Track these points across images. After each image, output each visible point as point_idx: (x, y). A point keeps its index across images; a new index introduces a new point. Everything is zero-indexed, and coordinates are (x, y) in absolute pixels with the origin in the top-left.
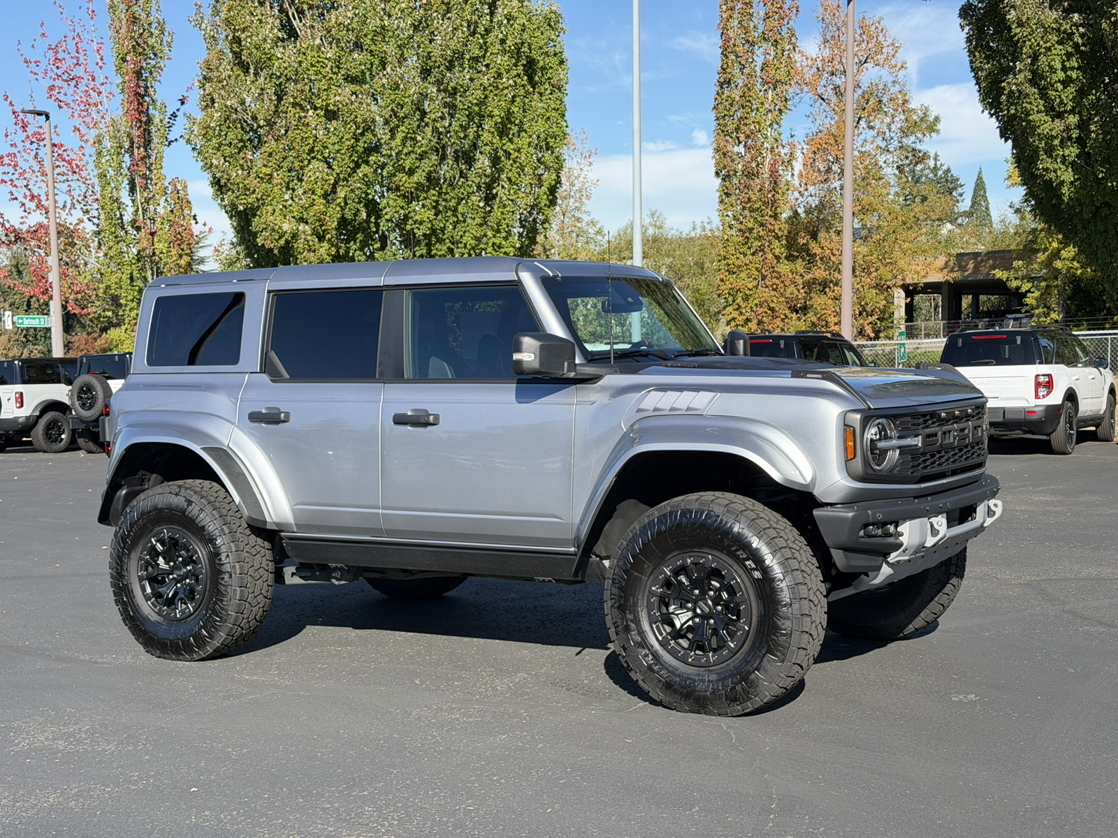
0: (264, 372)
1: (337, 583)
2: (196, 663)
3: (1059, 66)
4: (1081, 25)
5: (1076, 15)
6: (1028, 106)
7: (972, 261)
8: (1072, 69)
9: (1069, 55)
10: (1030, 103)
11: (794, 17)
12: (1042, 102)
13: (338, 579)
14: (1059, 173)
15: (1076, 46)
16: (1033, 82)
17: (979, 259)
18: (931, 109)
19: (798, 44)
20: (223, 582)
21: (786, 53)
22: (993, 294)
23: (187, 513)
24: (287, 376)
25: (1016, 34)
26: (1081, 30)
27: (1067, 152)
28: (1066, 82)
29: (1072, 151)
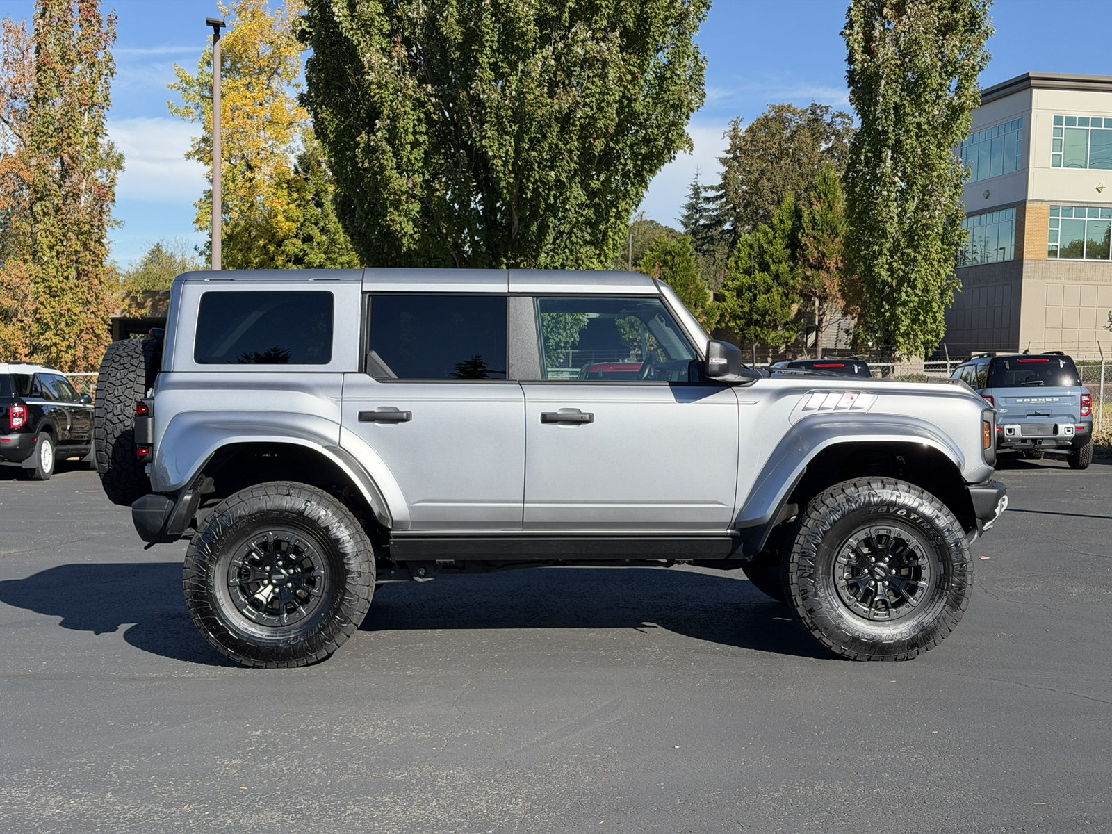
0: (365, 372)
1: (421, 580)
2: (306, 668)
3: (411, 130)
4: (435, 96)
5: (429, 86)
6: (385, 163)
7: (150, 299)
8: (421, 133)
9: (419, 120)
10: (387, 160)
11: (111, 43)
12: (394, 160)
13: (421, 577)
14: (403, 225)
15: (427, 114)
16: (390, 142)
17: (157, 297)
18: (116, 145)
19: (116, 70)
20: (351, 582)
21: (103, 77)
22: (139, 333)
23: (306, 514)
24: (394, 376)
25: (375, 94)
26: (433, 100)
27: (411, 207)
28: (415, 145)
29: (416, 207)
